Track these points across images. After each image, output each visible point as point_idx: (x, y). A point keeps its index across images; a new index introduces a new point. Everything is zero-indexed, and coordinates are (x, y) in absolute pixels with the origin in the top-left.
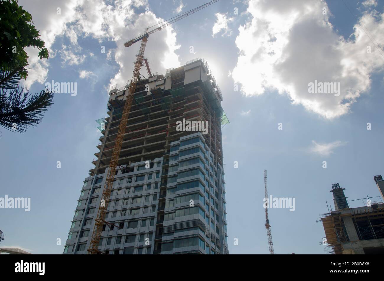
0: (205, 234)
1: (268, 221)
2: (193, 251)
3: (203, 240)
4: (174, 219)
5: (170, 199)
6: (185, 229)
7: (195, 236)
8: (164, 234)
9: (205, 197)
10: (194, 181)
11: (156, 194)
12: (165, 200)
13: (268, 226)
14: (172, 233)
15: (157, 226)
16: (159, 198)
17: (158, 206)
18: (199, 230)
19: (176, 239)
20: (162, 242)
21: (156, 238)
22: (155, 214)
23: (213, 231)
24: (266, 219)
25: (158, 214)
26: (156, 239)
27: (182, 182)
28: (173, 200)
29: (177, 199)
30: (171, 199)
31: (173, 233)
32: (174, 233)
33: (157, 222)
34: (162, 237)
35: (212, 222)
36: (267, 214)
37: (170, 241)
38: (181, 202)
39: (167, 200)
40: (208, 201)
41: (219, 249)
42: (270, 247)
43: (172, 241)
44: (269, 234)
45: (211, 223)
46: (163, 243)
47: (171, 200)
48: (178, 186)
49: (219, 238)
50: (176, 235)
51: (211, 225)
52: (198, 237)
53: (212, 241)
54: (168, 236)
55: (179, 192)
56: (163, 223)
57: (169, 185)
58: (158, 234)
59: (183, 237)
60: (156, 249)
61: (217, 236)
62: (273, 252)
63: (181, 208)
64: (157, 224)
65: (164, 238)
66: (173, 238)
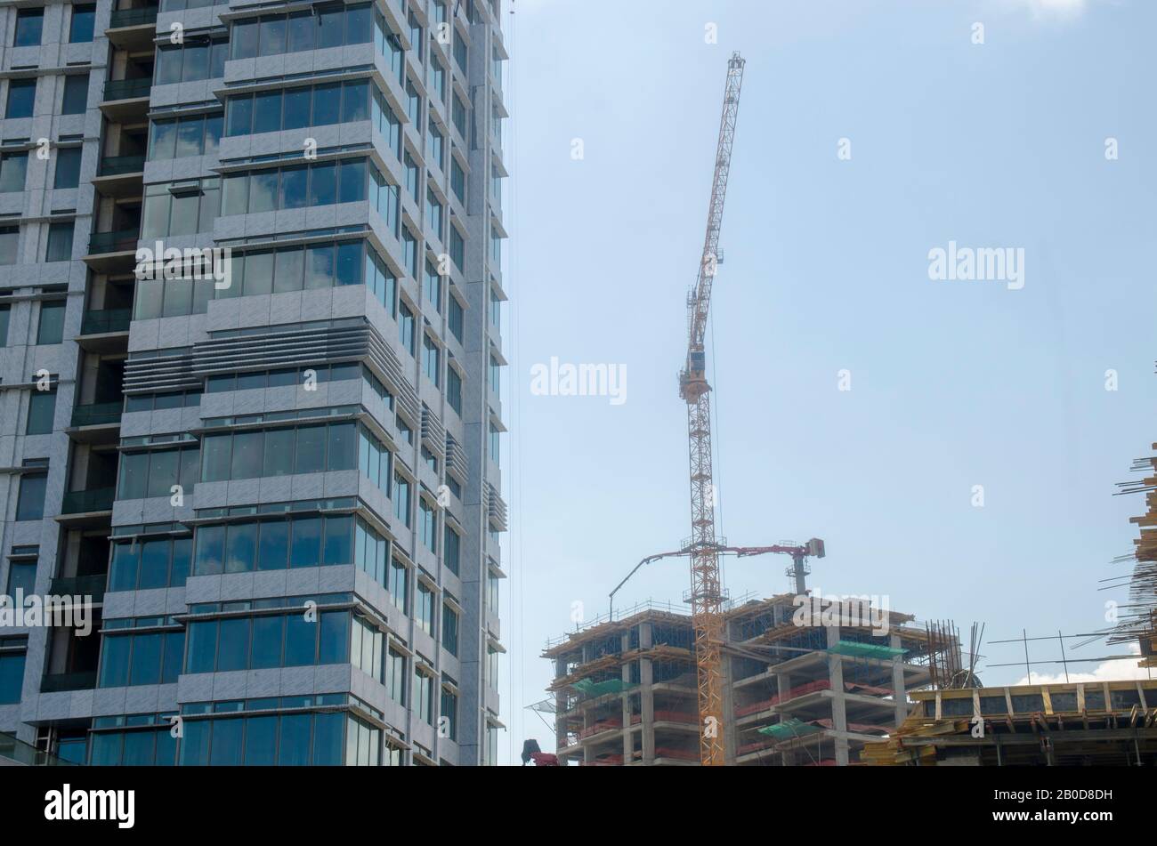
0: (391, 408)
1: (697, 358)
2: (324, 500)
3: (379, 443)
4: (203, 310)
5: (174, 182)
6: (273, 371)
7: (334, 414)
8: (132, 396)
9: (398, 188)
10: (335, 84)
11: (78, 149)
12: (137, 187)
13: (694, 385)
14: (190, 391)
15: (85, 351)
16: (100, 174)
17: (89, 221)
18: (366, 385)
19: (215, 430)
20: (122, 445)
21: (76, 421)
22: (73, 274)
23: (431, 394)
24: (693, 344)
25: (93, 271)
26: (82, 428)
27: (258, 80)
28: (196, 192)
29: (220, 189)
30: (178, 186)
31: (201, 390)
32: (204, 397)
33: (88, 324)
34: (124, 416)
35: (430, 342)
36: (701, 317)
37: (176, 440)
38: (252, 207)
39: (149, 190)
40: (413, 212)
41: (458, 497)
42: (698, 501)
43: (188, 439)
44: (699, 432)
45: (423, 350)
46: (131, 452)
47: (179, 194)
48: (230, 107)
49: (457, 437)
50: (218, 404)
51: (422, 361)
52: (352, 421)
53: (427, 453)
54: (160, 413)
55: (237, 146)
56: (128, 329)
57: (162, 95)
58: (90, 398)
59: (259, 421)
60: (81, 484)
61: (450, 421)
62: (709, 528)
63: (251, 243)
64: (83, 333)
65: (135, 424)
66: (196, 425)
